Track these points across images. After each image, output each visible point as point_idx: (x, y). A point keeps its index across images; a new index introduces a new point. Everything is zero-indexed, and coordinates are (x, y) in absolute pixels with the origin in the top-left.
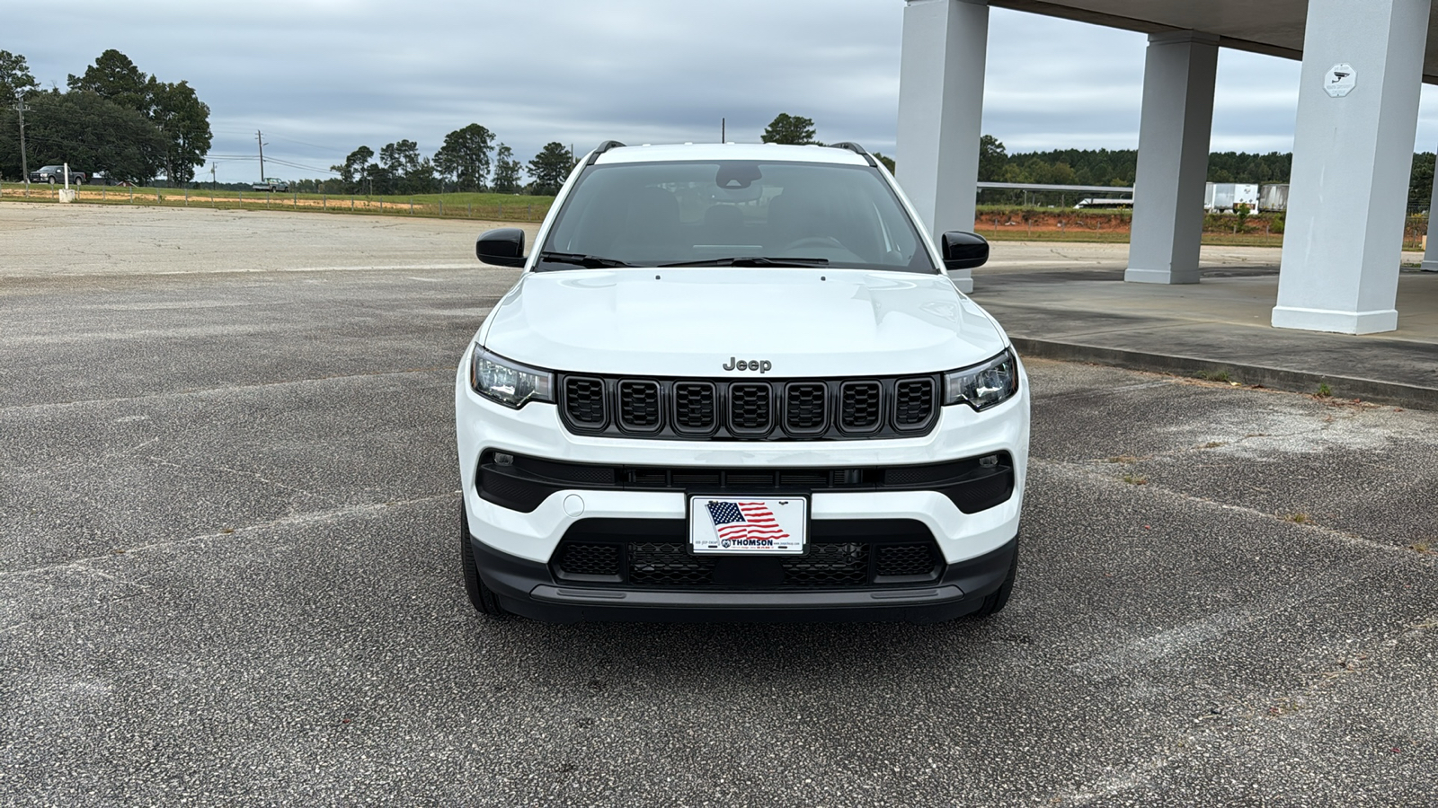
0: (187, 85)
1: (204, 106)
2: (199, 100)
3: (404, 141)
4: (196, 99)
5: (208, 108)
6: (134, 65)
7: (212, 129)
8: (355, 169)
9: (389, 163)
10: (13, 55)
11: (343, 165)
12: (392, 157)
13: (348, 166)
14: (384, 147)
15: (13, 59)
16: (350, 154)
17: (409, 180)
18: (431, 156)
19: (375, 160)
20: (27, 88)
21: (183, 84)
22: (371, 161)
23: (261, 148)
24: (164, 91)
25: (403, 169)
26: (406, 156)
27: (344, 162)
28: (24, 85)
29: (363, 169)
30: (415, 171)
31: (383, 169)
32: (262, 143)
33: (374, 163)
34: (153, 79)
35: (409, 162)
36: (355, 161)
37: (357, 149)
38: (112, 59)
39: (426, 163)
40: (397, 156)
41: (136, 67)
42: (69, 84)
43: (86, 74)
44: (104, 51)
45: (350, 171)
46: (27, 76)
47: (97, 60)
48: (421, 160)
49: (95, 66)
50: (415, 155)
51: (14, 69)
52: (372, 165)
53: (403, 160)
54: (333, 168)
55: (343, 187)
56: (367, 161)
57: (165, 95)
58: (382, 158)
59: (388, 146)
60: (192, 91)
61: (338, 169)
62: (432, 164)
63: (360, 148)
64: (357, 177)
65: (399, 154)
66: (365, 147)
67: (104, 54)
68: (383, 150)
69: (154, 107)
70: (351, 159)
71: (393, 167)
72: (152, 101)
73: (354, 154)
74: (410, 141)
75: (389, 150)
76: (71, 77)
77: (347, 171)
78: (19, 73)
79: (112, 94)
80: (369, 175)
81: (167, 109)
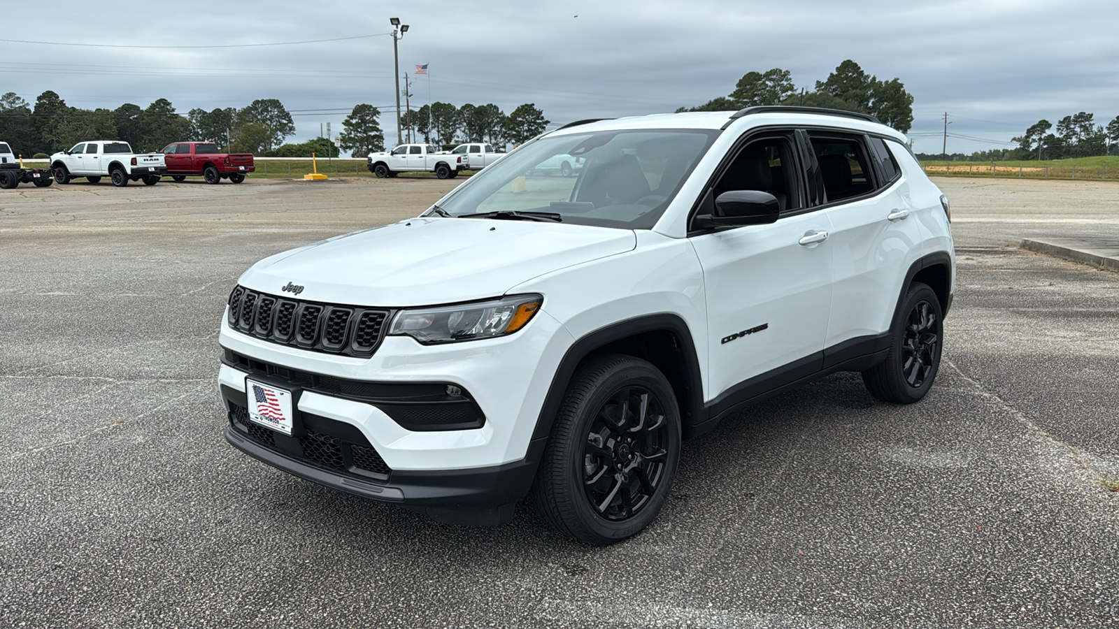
0: (899, 81)
1: (909, 96)
2: (907, 92)
3: (1082, 113)
4: (904, 91)
5: (912, 98)
6: (861, 69)
7: (913, 114)
8: (1033, 139)
9: (1064, 133)
10: (783, 71)
11: (1023, 136)
12: (1067, 127)
13: (1027, 137)
14: (1062, 120)
15: (783, 73)
16: (1030, 127)
17: (1081, 147)
18: (1106, 124)
19: (1053, 131)
20: (789, 93)
21: (896, 80)
22: (1048, 132)
23: (946, 126)
24: (880, 87)
25: (1077, 137)
26: (1081, 126)
27: (1024, 134)
28: (787, 91)
29: (1040, 139)
30: (1088, 139)
31: (1058, 138)
32: (948, 122)
33: (1050, 133)
34: (874, 79)
35: (1083, 131)
36: (1034, 133)
37: (1037, 123)
38: (848, 66)
39: (1099, 131)
40: (1072, 126)
41: (863, 71)
42: (816, 88)
43: (828, 79)
44: (842, 62)
45: (1028, 141)
46: (790, 85)
47: (837, 68)
48: (1095, 129)
49: (835, 73)
50: (1090, 125)
51: (782, 80)
52: (1049, 136)
53: (1078, 129)
54: (1014, 139)
55: (1023, 154)
56: (1045, 132)
57: (881, 90)
58: (1059, 129)
59: (1065, 119)
60: (901, 85)
61: (1019, 140)
62: (1105, 131)
63: (1040, 122)
64: (1034, 146)
65: (1074, 124)
66: (1044, 121)
67: (842, 64)
68: (1060, 122)
69: (872, 101)
70: (1030, 132)
71: (1068, 136)
72: (872, 96)
73: (1034, 127)
74: (1087, 113)
75: (1066, 122)
76: (818, 82)
77: (1025, 142)
78: (785, 83)
79: (844, 92)
80: (1044, 144)
81: (881, 101)
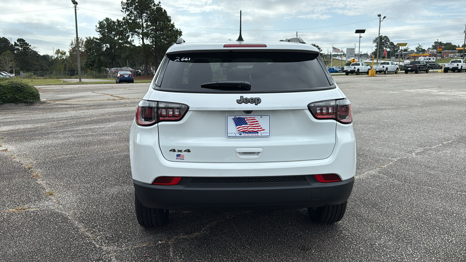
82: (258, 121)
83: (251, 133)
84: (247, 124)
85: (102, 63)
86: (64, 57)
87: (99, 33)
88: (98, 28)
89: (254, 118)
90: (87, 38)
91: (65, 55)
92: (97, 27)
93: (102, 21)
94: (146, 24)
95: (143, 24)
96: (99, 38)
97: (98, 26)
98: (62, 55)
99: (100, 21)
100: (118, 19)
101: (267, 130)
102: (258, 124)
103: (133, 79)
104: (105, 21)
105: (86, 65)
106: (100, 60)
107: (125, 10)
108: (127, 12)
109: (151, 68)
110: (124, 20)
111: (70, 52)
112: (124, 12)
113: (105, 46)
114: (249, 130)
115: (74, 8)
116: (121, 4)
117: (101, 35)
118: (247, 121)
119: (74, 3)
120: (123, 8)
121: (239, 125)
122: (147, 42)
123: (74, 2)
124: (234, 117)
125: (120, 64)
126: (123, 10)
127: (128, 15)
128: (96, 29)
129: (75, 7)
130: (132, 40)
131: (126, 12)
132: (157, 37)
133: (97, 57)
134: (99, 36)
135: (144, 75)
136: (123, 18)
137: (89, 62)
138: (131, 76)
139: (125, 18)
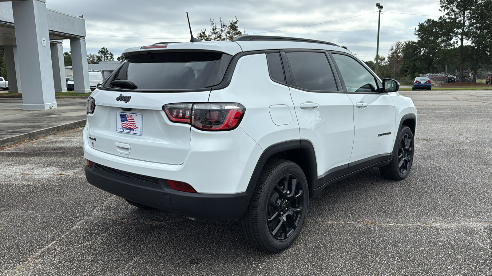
82: (133, 119)
83: (129, 129)
84: (127, 121)
85: (417, 68)
86: (383, 64)
87: (417, 36)
88: (418, 31)
89: (132, 115)
90: (405, 42)
91: (384, 61)
92: (416, 30)
93: (423, 23)
94: (469, 23)
95: (464, 23)
96: (416, 41)
97: (418, 28)
98: (381, 61)
99: (420, 23)
100: (434, 20)
101: (139, 129)
102: (134, 121)
103: (431, 85)
104: (426, 23)
105: (401, 71)
106: (414, 65)
107: (444, 8)
108: (446, 10)
109: (470, 73)
110: (441, 20)
111: (389, 58)
112: (443, 11)
113: (423, 50)
114: (129, 127)
115: (378, 13)
116: (440, 2)
117: (420, 39)
118: (128, 118)
119: (379, 8)
120: (442, 7)
121: (123, 121)
122: (467, 43)
123: (379, 6)
124: (120, 113)
125: (437, 69)
126: (441, 9)
127: (448, 14)
128: (415, 32)
129: (380, 11)
130: (455, 42)
131: (444, 10)
132: (480, 36)
133: (412, 62)
134: (418, 39)
135: (458, 81)
136: (439, 17)
137: (404, 68)
138: (428, 82)
139: (442, 18)
